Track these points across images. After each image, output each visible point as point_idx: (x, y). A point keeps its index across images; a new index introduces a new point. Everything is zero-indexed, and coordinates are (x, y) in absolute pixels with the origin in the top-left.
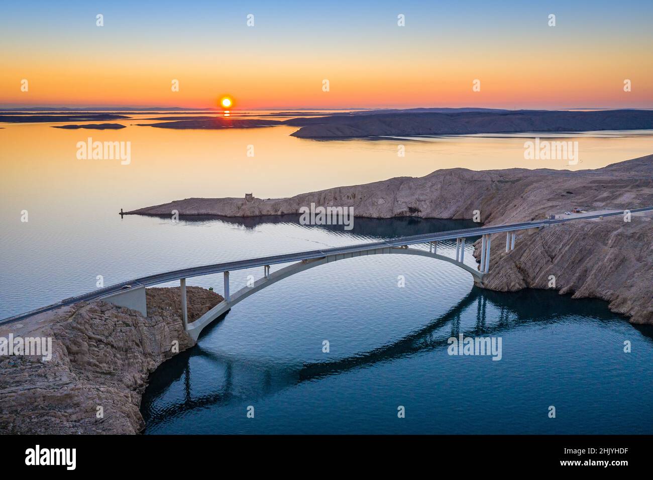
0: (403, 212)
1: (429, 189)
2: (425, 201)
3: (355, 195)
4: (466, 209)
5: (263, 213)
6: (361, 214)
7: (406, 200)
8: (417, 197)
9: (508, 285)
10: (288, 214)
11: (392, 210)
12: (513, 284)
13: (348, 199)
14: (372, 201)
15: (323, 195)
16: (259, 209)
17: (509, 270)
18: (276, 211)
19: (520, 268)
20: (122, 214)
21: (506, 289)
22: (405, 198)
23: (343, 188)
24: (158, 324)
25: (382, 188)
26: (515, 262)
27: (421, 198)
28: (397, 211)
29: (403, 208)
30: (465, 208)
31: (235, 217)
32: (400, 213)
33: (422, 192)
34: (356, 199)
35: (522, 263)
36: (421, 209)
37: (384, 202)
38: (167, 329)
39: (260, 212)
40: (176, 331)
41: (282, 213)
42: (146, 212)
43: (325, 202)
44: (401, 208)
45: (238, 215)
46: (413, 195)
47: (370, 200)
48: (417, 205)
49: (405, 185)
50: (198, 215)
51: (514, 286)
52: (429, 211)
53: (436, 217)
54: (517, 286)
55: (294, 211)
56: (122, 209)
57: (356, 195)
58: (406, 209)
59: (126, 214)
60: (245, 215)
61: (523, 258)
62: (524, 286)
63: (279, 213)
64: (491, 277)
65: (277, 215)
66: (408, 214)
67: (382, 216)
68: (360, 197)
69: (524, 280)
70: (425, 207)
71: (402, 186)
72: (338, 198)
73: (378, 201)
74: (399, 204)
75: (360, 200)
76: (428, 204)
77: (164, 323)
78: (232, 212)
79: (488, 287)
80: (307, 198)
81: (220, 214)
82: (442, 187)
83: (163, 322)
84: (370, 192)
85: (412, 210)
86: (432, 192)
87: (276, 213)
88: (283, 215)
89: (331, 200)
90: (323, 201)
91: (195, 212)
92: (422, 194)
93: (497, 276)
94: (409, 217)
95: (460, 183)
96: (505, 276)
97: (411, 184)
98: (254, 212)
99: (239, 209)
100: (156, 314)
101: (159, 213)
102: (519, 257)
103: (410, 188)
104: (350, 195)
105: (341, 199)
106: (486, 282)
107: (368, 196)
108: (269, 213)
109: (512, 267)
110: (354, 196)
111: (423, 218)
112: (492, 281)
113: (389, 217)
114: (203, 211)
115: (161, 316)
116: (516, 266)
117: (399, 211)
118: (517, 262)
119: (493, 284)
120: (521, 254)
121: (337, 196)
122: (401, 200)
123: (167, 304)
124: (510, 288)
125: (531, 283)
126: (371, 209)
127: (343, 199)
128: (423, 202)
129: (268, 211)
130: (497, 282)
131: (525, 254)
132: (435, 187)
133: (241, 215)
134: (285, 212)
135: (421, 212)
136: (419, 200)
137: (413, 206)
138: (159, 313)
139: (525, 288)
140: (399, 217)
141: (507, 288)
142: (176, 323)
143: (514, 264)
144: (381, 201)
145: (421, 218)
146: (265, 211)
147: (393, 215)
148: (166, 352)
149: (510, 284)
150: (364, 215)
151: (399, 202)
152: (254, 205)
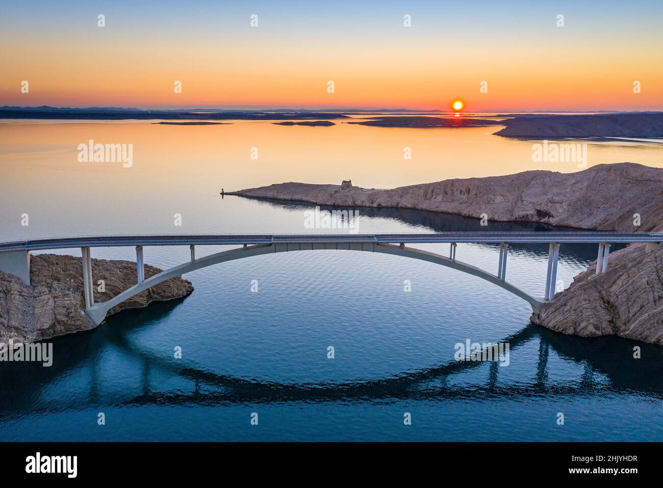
0: (527, 215)
1: (570, 187)
2: (561, 203)
3: (469, 190)
4: (620, 217)
5: (357, 203)
6: (471, 214)
7: (535, 200)
8: (550, 196)
9: (575, 324)
10: (387, 207)
11: (511, 212)
12: (583, 325)
13: (461, 194)
14: (488, 198)
15: (431, 188)
16: (353, 198)
17: (584, 302)
18: (373, 203)
19: (608, 303)
20: (223, 194)
21: (570, 331)
22: (533, 197)
23: (458, 180)
24: (42, 296)
25: (504, 183)
26: (600, 292)
27: (556, 198)
28: (519, 213)
29: (528, 211)
30: (618, 216)
31: (326, 205)
32: (523, 216)
33: (559, 191)
34: (470, 195)
35: (612, 294)
36: (554, 213)
37: (503, 200)
38: (51, 303)
39: (354, 202)
40: (64, 307)
41: (379, 205)
42: (244, 194)
43: (432, 196)
44: (524, 210)
45: (329, 203)
46: (545, 194)
47: (486, 197)
48: (549, 207)
49: (538, 181)
50: (291, 200)
51: (585, 328)
52: (564, 216)
53: (573, 225)
54: (591, 329)
55: (394, 204)
56: (223, 189)
57: (471, 190)
58: (531, 212)
59: (227, 194)
60: (336, 204)
61: (614, 288)
62: (610, 331)
63: (375, 205)
64: (552, 309)
65: (372, 207)
66: (535, 219)
67: (496, 218)
68: (474, 192)
69: (611, 322)
70: (560, 211)
71: (533, 182)
72: (449, 193)
73: (495, 199)
74: (525, 205)
75: (475, 196)
76: (565, 207)
77: (49, 296)
78: (324, 199)
79: (544, 324)
80: (411, 191)
81: (312, 201)
82: (589, 187)
83: (49, 294)
84: (488, 186)
85: (540, 213)
86: (574, 191)
87: (372, 205)
88: (380, 207)
89: (439, 194)
90: (431, 195)
91: (289, 197)
92: (558, 194)
93: (561, 309)
94: (537, 222)
95: (619, 182)
96: (575, 310)
97: (547, 180)
98: (346, 201)
99: (331, 197)
100: (42, 283)
101: (255, 195)
102: (609, 284)
103: (544, 185)
104: (464, 190)
105: (453, 193)
106: (543, 316)
107: (485, 191)
108: (364, 204)
109: (592, 299)
110: (469, 192)
111: (554, 225)
112: (552, 316)
113: (505, 220)
114: (297, 197)
115: (48, 287)
116: (602, 298)
117: (522, 213)
118: (604, 293)
119: (552, 321)
120: (612, 280)
121: (448, 189)
122: (527, 199)
123: (69, 275)
124: (578, 330)
125: (621, 329)
126: (484, 208)
127: (455, 194)
128: (558, 204)
129: (363, 201)
130: (559, 318)
131: (619, 282)
132: (579, 186)
133: (331, 204)
134: (383, 205)
135: (553, 217)
136: (552, 202)
137: (543, 208)
138: (48, 283)
139: (609, 335)
140: (522, 222)
141: (572, 329)
142: (66, 299)
143: (597, 294)
144: (499, 199)
145: (551, 225)
146: (359, 201)
147: (513, 219)
148: (43, 329)
149: (580, 324)
150: (474, 215)
151: (525, 202)
152: (348, 194)
